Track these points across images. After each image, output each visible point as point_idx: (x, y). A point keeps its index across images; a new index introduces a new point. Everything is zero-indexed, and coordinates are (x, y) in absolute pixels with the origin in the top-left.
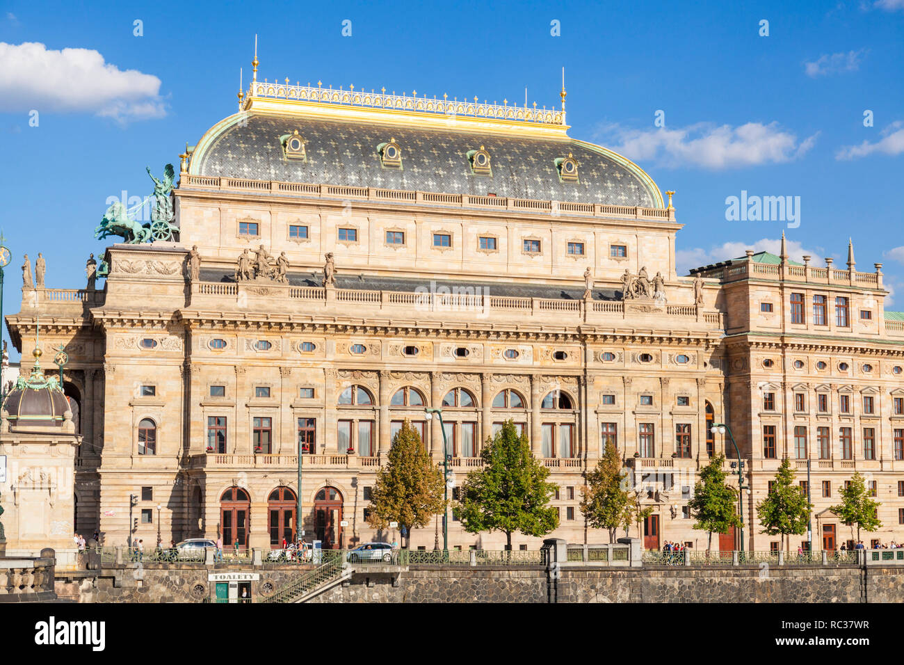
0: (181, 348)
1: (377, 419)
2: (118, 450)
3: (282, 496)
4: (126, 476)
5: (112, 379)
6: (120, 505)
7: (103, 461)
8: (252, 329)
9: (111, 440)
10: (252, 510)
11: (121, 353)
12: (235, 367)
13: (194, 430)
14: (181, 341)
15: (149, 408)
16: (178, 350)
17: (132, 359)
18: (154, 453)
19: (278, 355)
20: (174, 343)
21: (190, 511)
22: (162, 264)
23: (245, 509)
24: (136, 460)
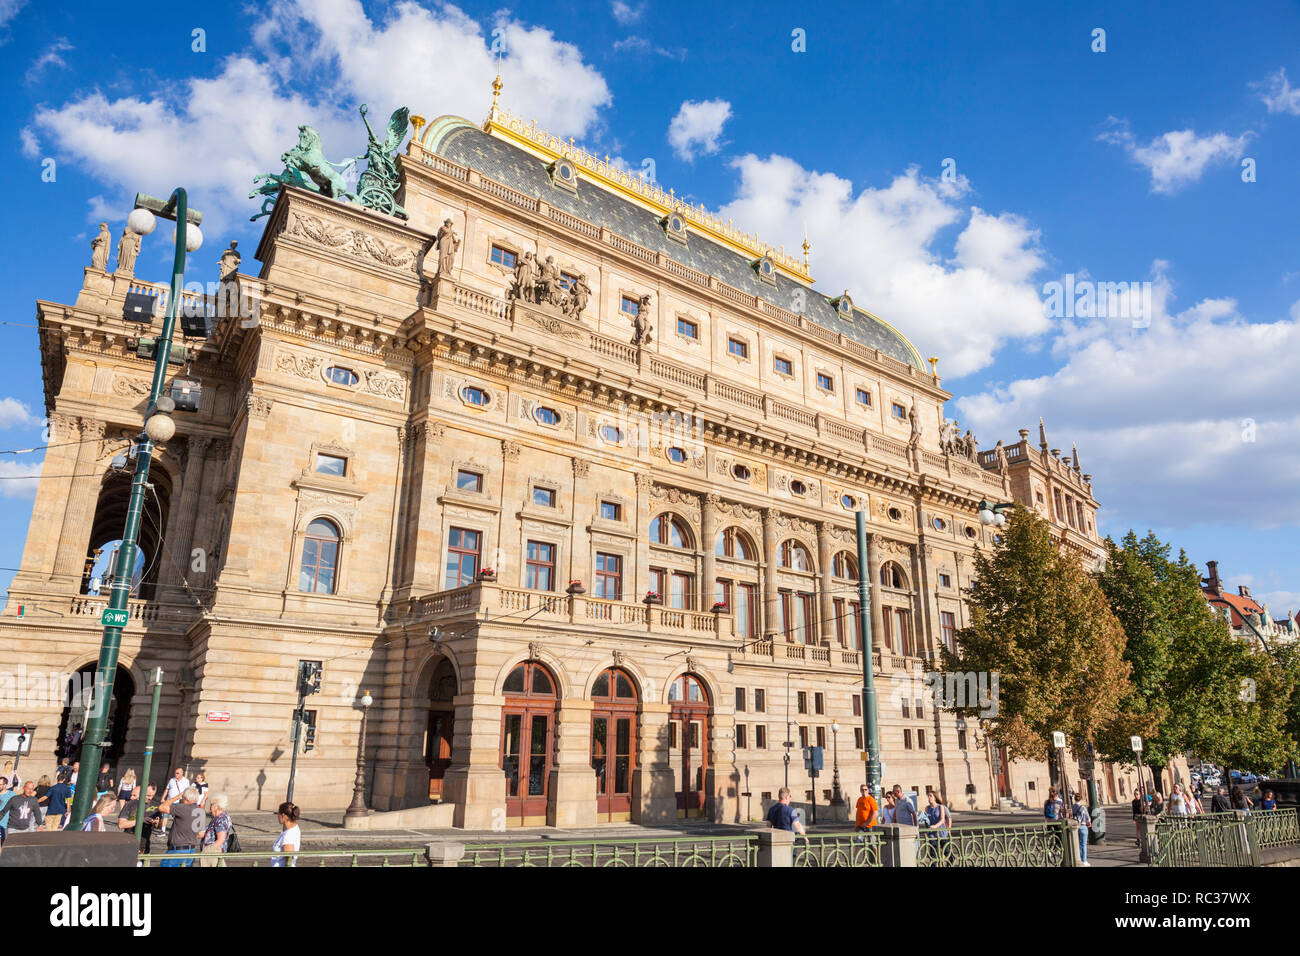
0: (403, 396)
1: (700, 573)
2: (255, 578)
3: (613, 687)
4: (267, 633)
5: (263, 428)
6: (246, 697)
7: (220, 596)
8: (534, 381)
9: (243, 552)
10: (565, 715)
11: (285, 382)
12: (503, 442)
13: (424, 549)
14: (404, 385)
15: (333, 499)
16: (397, 399)
17: (307, 396)
18: (333, 591)
19: (569, 436)
20: (392, 383)
21: (405, 718)
22: (382, 244)
23: (546, 712)
24: (293, 604)
